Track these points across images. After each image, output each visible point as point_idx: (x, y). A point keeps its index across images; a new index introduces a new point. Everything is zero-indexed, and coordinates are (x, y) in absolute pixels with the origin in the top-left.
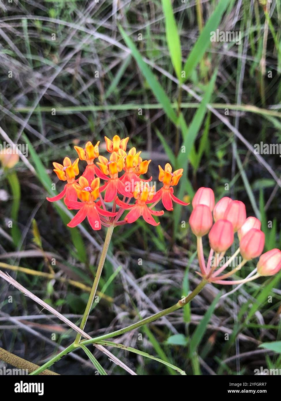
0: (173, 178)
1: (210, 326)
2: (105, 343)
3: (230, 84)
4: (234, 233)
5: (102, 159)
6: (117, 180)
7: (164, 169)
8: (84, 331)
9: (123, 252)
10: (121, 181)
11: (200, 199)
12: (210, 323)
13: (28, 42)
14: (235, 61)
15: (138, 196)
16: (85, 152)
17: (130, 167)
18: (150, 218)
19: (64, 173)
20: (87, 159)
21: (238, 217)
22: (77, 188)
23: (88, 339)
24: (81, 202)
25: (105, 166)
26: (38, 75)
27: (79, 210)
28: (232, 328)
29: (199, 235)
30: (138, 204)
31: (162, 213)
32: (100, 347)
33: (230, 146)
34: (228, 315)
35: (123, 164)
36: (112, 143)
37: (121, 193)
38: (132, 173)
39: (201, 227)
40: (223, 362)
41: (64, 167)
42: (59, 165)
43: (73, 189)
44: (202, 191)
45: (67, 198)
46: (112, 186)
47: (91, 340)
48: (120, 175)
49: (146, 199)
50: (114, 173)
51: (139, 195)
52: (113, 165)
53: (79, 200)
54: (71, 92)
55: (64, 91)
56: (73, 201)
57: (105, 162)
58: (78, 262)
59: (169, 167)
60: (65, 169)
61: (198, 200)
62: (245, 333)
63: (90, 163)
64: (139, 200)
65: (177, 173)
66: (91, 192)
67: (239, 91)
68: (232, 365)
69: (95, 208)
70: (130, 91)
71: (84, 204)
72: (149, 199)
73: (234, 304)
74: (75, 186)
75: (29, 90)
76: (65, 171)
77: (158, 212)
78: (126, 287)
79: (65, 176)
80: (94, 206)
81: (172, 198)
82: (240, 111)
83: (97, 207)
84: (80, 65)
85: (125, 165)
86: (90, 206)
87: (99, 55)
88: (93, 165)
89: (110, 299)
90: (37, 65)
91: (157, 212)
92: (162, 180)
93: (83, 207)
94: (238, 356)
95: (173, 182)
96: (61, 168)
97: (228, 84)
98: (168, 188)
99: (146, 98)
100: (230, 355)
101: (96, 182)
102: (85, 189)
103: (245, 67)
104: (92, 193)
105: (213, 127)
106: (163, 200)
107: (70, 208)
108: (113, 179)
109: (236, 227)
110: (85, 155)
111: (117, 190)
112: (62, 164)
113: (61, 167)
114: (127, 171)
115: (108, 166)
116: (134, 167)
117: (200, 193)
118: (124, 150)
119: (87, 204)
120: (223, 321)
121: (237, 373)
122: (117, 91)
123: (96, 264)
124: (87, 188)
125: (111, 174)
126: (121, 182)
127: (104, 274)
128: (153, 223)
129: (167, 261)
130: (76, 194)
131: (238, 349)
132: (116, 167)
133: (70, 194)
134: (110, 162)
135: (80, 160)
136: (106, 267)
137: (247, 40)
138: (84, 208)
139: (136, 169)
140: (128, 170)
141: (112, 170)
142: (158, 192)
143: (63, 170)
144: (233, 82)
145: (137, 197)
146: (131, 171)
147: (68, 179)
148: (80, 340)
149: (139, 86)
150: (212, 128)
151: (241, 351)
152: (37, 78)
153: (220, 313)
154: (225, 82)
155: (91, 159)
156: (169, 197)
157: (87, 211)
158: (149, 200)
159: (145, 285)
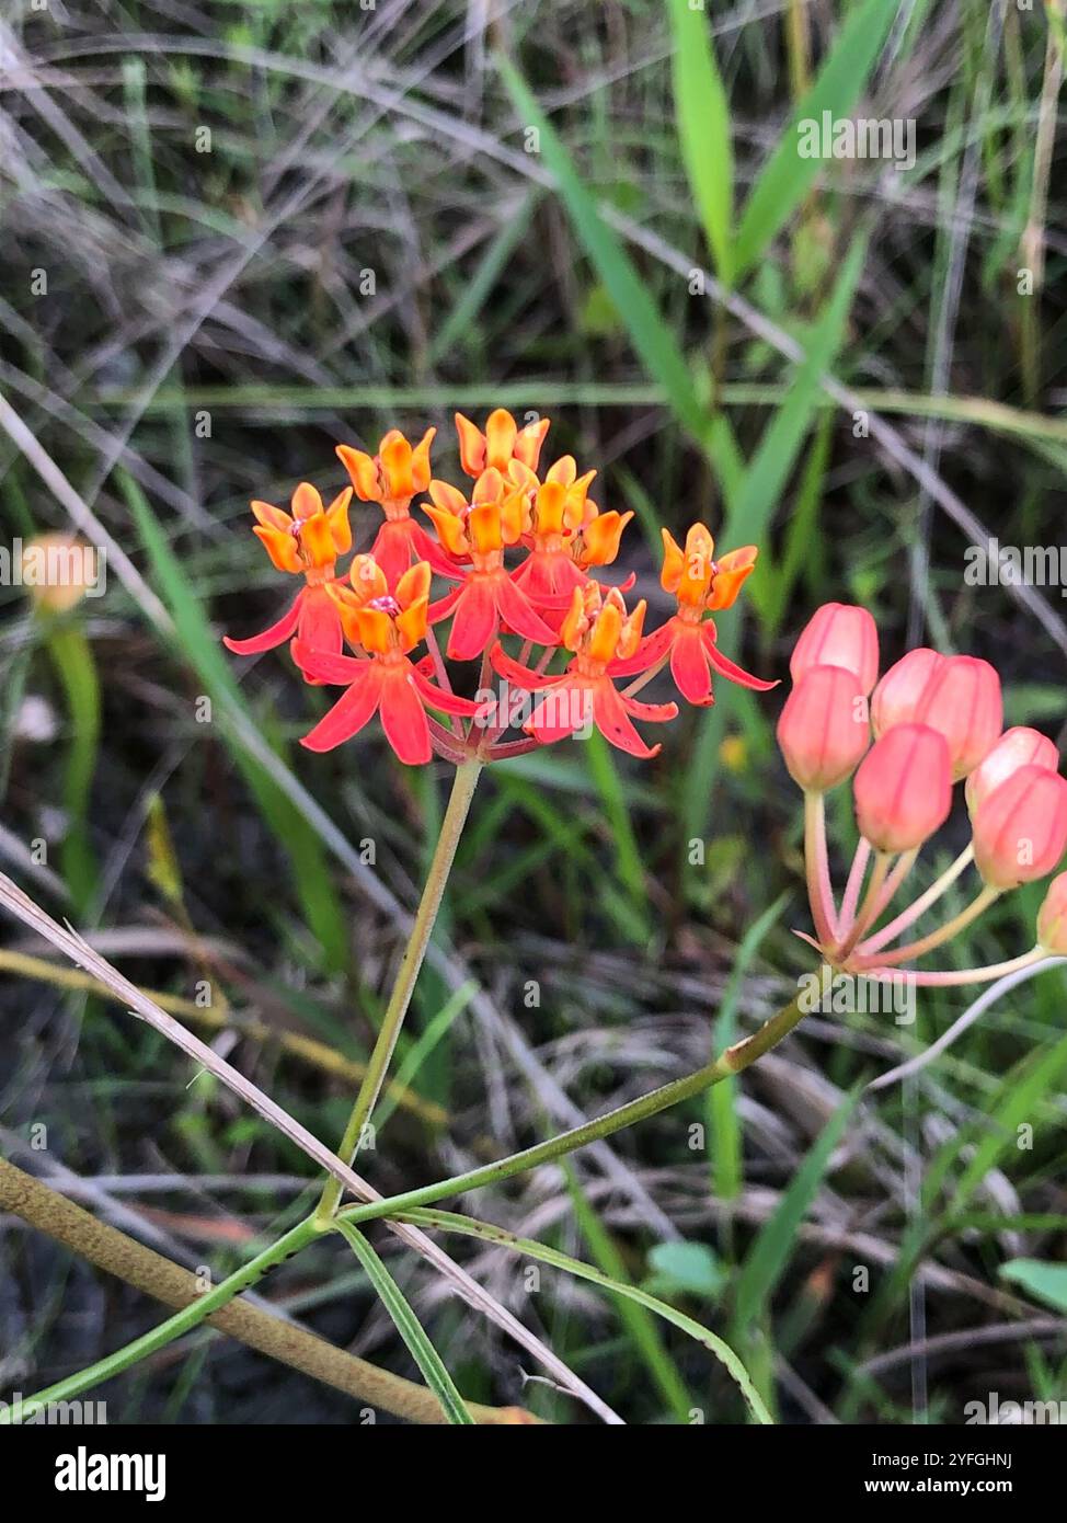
0: (717, 579)
1: (811, 1232)
2: (435, 1217)
3: (907, 322)
4: (953, 781)
5: (444, 495)
6: (501, 577)
7: (682, 543)
8: (353, 1168)
9: (486, 947)
10: (515, 581)
11: (821, 647)
12: (814, 1220)
13: (144, 143)
14: (927, 240)
15: (581, 639)
16: (379, 470)
17: (550, 531)
18: (621, 728)
19: (293, 541)
20: (385, 495)
21: (972, 721)
22: (342, 599)
23: (370, 1201)
24: (354, 656)
25: (453, 517)
26: (179, 271)
27: (348, 687)
28: (896, 1242)
29: (815, 784)
30: (577, 670)
31: (670, 712)
32: (413, 1235)
33: (901, 558)
34: (882, 1192)
35: (522, 519)
36: (484, 443)
37: (513, 628)
38: (559, 553)
39: (822, 752)
40: (863, 1370)
41: (294, 520)
42: (278, 513)
43: (329, 606)
44: (832, 617)
45: (303, 639)
46: (480, 599)
47: (379, 1203)
48: (514, 558)
49: (609, 655)
50: (489, 549)
51: (583, 635)
52: (486, 514)
53: (347, 651)
54: (304, 342)
55: (279, 335)
56: (323, 651)
57: (455, 505)
58: (318, 981)
59: (703, 539)
60: (297, 527)
61: (813, 651)
62: (943, 1262)
63: (397, 511)
64: (584, 654)
65: (733, 562)
66: (397, 614)
67: (941, 349)
68: (897, 1383)
69: (410, 679)
70: (525, 343)
71: (367, 665)
72: (621, 652)
73: (907, 1152)
74: (336, 591)
75: (145, 329)
76: (297, 537)
77: (656, 706)
78: (495, 1076)
79: (297, 557)
80: (405, 674)
81: (712, 661)
82: (943, 423)
83: (415, 678)
84: (341, 235)
85: (533, 522)
86: (391, 673)
87: (412, 200)
88: (405, 520)
89: (436, 1114)
90: (178, 235)
91: (651, 706)
92: (674, 585)
93: (363, 676)
94: (919, 1346)
95: (716, 597)
96: (281, 524)
97: (897, 324)
98: (696, 620)
99: (586, 368)
100: (886, 1345)
101: (418, 578)
102: (375, 603)
103: (964, 260)
104: (397, 618)
105: (839, 485)
106: (675, 664)
107: (313, 678)
108: (483, 572)
109: (962, 758)
110: (378, 480)
111: (496, 617)
112: (288, 510)
113: (282, 519)
114: (539, 547)
115: (466, 521)
116: (567, 533)
117: (823, 625)
118: (532, 468)
119: (381, 663)
120: (861, 1212)
121: (914, 1418)
122: (476, 339)
123: (382, 991)
124: (383, 599)
125: (477, 551)
126: (515, 585)
127: (413, 1025)
128: (635, 747)
129: (653, 982)
130: (337, 627)
131: (918, 1322)
132: (495, 525)
133: (316, 627)
134: (473, 506)
135: (354, 495)
136: (422, 997)
137: (973, 162)
138: (367, 677)
139: (572, 544)
140: (545, 544)
141: (482, 534)
142: (657, 636)
143: (290, 532)
144: (917, 320)
145: (576, 644)
146: (553, 549)
147: (308, 568)
148: (338, 1202)
149: (560, 324)
150: (833, 488)
151: (932, 1330)
152: (178, 285)
153: (851, 1184)
154: (887, 316)
155: (399, 496)
156: (699, 652)
157: (379, 692)
158: (622, 657)
159: (568, 1071)
